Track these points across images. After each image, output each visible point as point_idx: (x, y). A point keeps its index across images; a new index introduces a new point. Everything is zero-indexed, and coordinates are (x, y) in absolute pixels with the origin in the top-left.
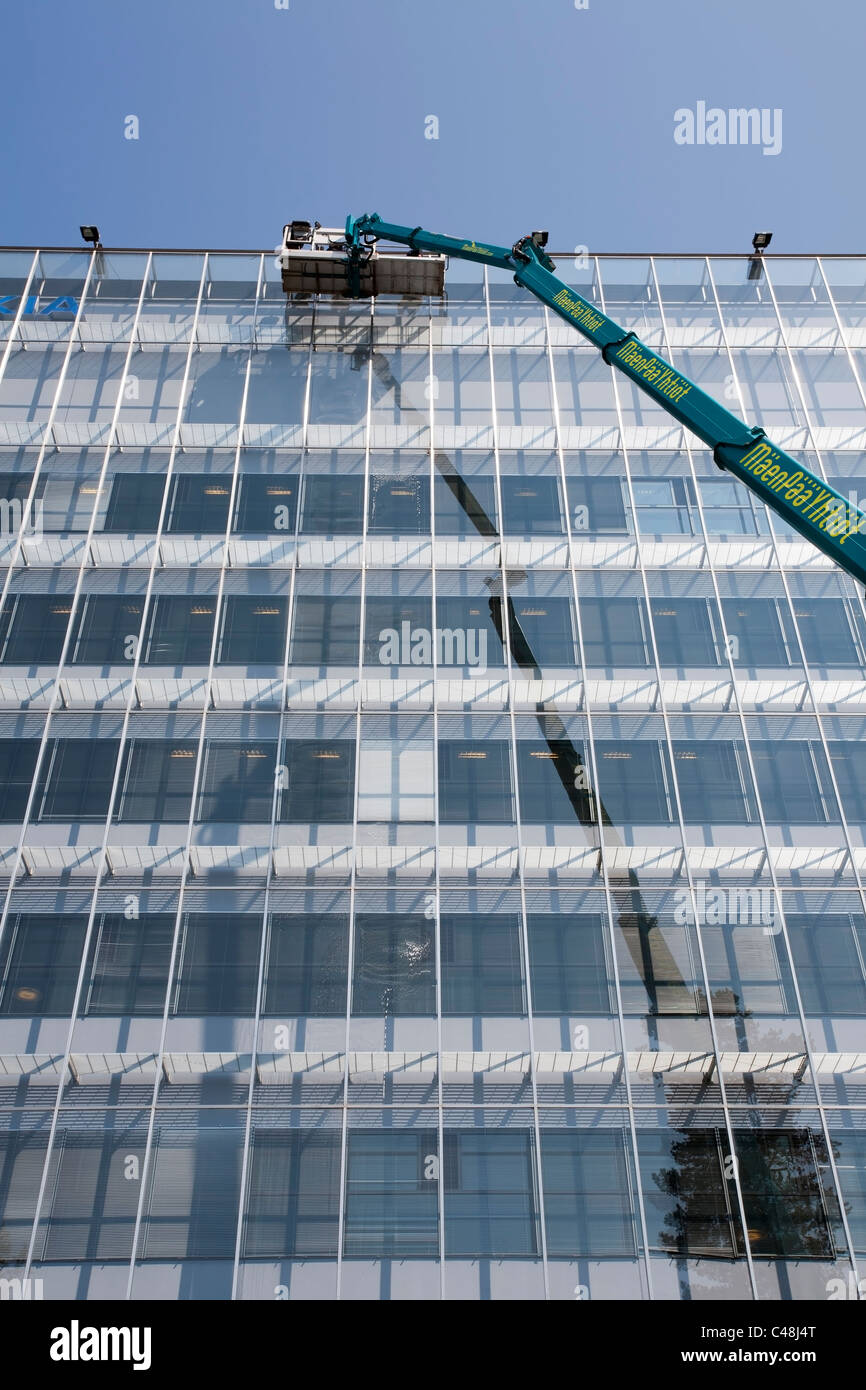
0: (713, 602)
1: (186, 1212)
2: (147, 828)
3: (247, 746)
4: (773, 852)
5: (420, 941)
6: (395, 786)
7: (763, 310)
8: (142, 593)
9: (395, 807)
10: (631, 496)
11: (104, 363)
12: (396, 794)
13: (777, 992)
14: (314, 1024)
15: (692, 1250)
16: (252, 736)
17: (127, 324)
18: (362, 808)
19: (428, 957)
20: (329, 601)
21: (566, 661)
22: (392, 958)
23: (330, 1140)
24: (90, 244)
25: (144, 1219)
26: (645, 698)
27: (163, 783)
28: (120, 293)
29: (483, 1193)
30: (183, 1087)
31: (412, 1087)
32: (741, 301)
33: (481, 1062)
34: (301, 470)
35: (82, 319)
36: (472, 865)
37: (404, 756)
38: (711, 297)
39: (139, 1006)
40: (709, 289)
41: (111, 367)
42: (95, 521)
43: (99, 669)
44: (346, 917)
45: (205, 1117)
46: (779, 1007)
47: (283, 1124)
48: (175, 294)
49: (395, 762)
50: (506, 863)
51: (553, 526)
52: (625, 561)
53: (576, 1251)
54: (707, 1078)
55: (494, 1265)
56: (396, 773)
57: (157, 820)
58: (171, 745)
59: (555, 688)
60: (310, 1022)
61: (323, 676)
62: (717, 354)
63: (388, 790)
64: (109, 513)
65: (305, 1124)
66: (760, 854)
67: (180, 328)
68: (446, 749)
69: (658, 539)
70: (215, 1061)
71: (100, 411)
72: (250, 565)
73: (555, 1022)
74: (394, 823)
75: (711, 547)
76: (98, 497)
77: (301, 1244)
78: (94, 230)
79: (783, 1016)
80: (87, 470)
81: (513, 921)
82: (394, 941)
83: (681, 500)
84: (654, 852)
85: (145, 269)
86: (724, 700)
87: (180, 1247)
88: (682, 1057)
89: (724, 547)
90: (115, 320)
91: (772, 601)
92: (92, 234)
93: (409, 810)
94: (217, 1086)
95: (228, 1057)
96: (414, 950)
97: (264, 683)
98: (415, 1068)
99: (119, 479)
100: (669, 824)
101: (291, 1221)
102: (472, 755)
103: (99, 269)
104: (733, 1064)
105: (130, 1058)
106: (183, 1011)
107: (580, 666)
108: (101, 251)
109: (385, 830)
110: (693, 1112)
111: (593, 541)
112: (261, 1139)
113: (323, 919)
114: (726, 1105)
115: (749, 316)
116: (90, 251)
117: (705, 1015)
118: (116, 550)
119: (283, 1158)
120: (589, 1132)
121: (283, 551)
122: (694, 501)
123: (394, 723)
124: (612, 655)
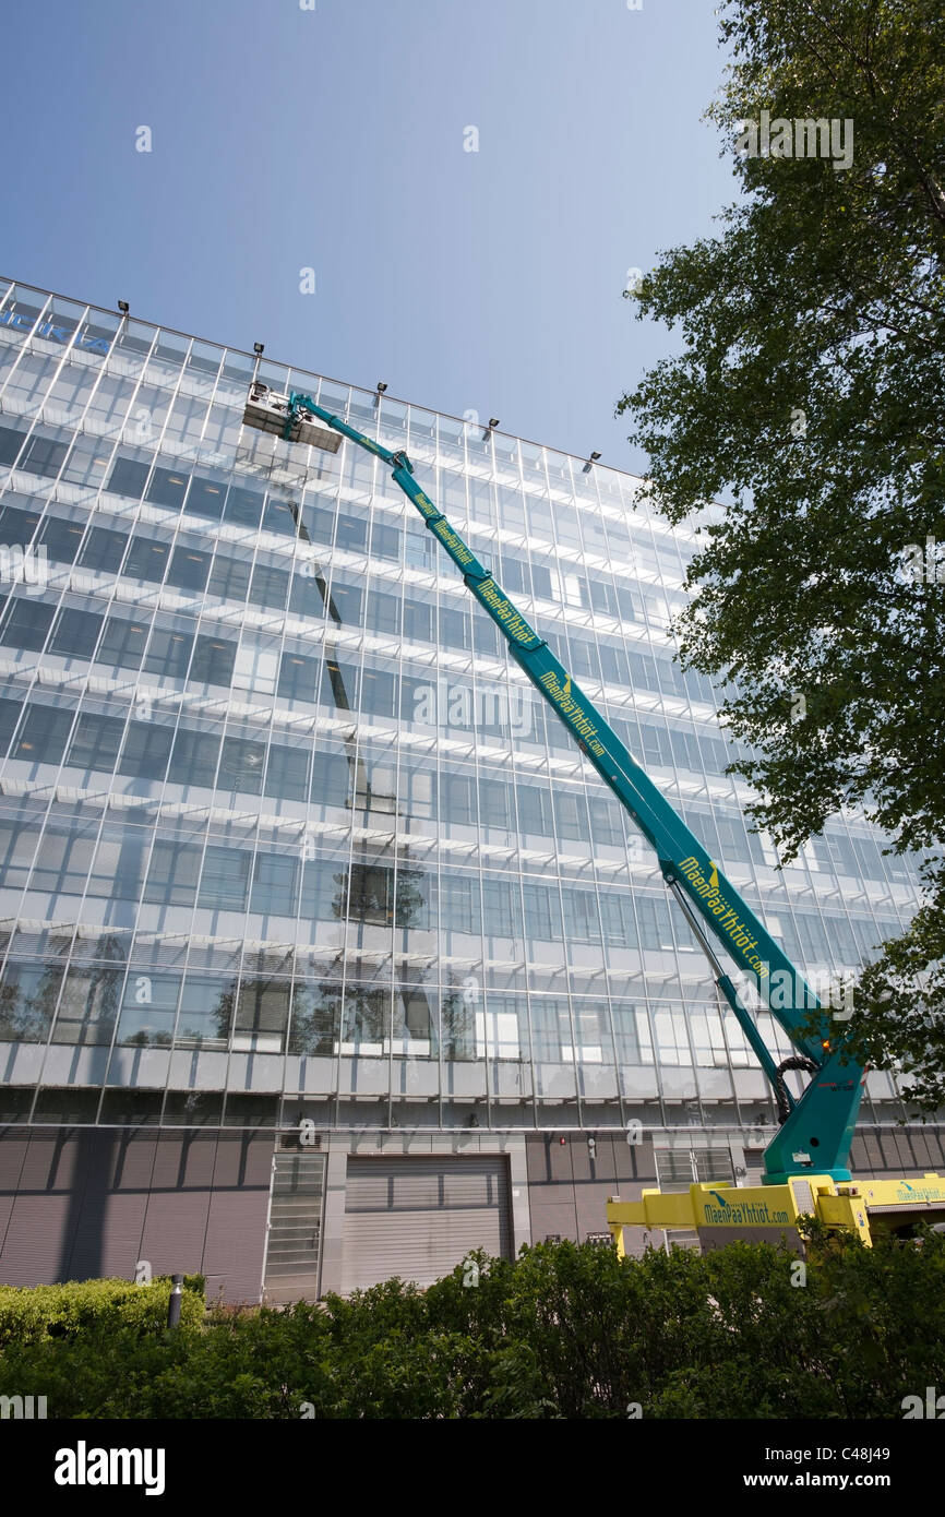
0: (435, 608)
1: (113, 874)
2: (112, 668)
3: (175, 633)
4: (440, 741)
5: (257, 755)
6: (254, 671)
7: (486, 459)
8: (126, 532)
9: (253, 682)
10: (404, 540)
11: (119, 387)
12: (254, 676)
13: (428, 808)
14: (193, 790)
15: (366, 921)
16: (178, 629)
17: (137, 368)
18: (236, 680)
19: (260, 765)
20: (233, 562)
21: (355, 622)
22: (239, 762)
23: (197, 850)
24: (122, 312)
25: (92, 876)
26: (392, 650)
27: (124, 645)
28: (136, 347)
29: (270, 884)
30: (117, 812)
31: (240, 829)
32: (478, 450)
33: (279, 821)
34: (229, 481)
35: (111, 357)
36: (289, 721)
37: (261, 656)
38: (463, 444)
39: (97, 765)
40: (463, 439)
41: (124, 391)
42: (103, 483)
43: (94, 572)
44: (220, 737)
45: (127, 830)
46: (428, 815)
47: (171, 838)
48: (170, 357)
49: (257, 657)
50: (308, 723)
51: (360, 547)
52: (395, 575)
53: (312, 916)
54: (388, 844)
55: (271, 918)
56: (256, 664)
57: (119, 665)
58: (131, 624)
59: (345, 636)
60: (191, 788)
61: (223, 603)
62: (459, 476)
63: (250, 673)
64: (111, 480)
65: (182, 840)
66: (433, 741)
67: (170, 379)
68: (286, 657)
69: (413, 568)
70: (137, 801)
71: (113, 417)
72: (190, 531)
73: (319, 807)
74: (251, 691)
75: (439, 579)
76: (106, 469)
77: (172, 898)
78: (127, 305)
79: (429, 819)
80: (100, 451)
81: (305, 753)
82: (241, 754)
83: (428, 549)
84: (383, 731)
85: (155, 337)
86: (430, 660)
87: (109, 893)
88: (380, 833)
89: (445, 580)
90: (130, 363)
91: (462, 613)
92: (126, 307)
93: (260, 686)
94: (137, 815)
95: (146, 800)
96: (254, 760)
97: (191, 601)
98: (245, 820)
99: (119, 460)
100: (391, 717)
101: (169, 887)
102: (296, 662)
103: (125, 328)
104: (402, 839)
105: (90, 792)
106: (121, 772)
107: (363, 626)
108: (128, 316)
109: (246, 694)
110: (378, 859)
111: (379, 561)
112: (159, 844)
113: (205, 736)
114: (396, 858)
115: (479, 460)
116: (121, 316)
117: (394, 814)
118: (113, 504)
119: (168, 855)
120: (327, 862)
121: (212, 527)
122: (435, 552)
123: (260, 637)
124: (380, 624)
